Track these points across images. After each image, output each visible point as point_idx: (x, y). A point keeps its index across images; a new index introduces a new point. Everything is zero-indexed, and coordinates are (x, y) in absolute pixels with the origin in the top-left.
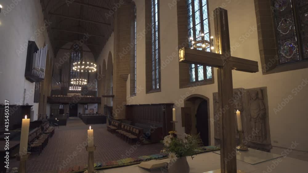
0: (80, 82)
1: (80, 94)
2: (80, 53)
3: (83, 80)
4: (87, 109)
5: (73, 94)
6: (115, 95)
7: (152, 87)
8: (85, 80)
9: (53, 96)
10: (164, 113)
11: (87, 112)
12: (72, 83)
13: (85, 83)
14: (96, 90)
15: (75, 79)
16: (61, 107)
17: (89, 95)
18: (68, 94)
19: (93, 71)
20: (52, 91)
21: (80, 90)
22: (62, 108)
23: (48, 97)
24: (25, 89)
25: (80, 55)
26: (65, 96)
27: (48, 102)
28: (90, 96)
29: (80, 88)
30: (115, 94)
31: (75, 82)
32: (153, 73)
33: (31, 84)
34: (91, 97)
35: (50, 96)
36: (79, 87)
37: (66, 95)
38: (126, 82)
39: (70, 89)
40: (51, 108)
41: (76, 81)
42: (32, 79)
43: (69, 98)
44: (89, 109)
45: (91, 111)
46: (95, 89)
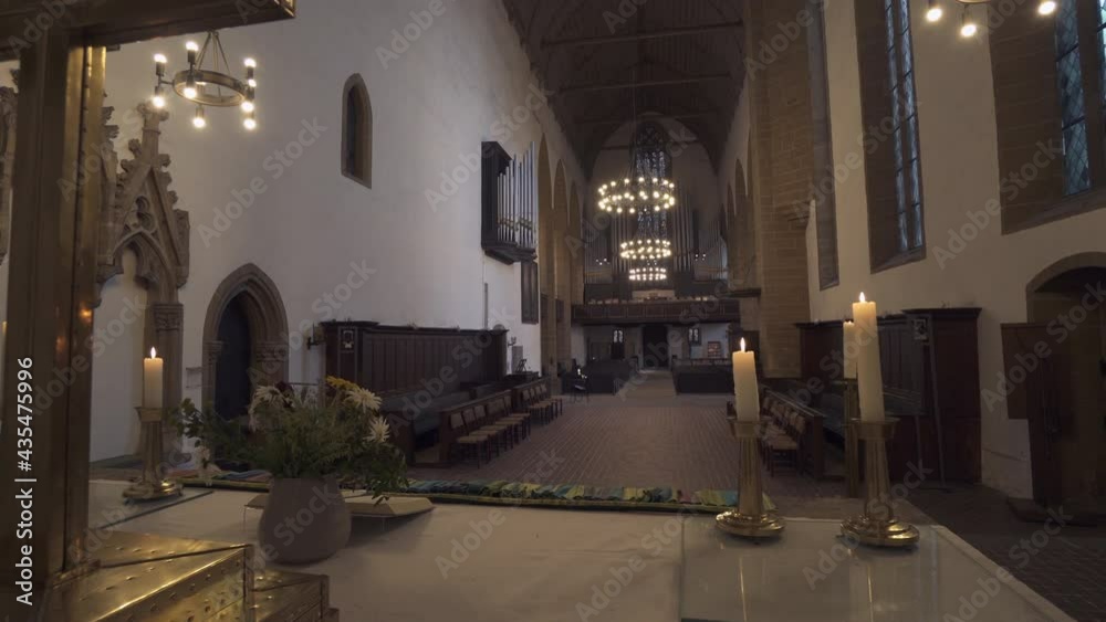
0: (650, 250)
1: (670, 294)
2: (661, 154)
3: (658, 241)
4: (699, 343)
5: (647, 294)
6: (763, 286)
7: (899, 242)
8: (664, 242)
9: (593, 302)
10: (926, 349)
11: (698, 352)
12: (625, 255)
13: (664, 251)
14: (725, 275)
15: (631, 243)
16: (618, 336)
17: (701, 295)
18: (636, 294)
19: (666, 206)
20: (587, 286)
21: (663, 277)
22: (621, 340)
23: (573, 307)
24: (486, 285)
25: (662, 159)
26: (624, 302)
27: (574, 321)
28: (705, 299)
29: (663, 270)
30: (761, 283)
31: (632, 252)
32: (900, 180)
33: (504, 267)
34: (707, 302)
35: (581, 301)
36: (657, 269)
37: (630, 297)
38: (804, 234)
39: (632, 278)
40: (588, 341)
41: (636, 247)
42: (503, 252)
43: (637, 305)
44: (705, 341)
45: (711, 350)
46: (720, 270)
